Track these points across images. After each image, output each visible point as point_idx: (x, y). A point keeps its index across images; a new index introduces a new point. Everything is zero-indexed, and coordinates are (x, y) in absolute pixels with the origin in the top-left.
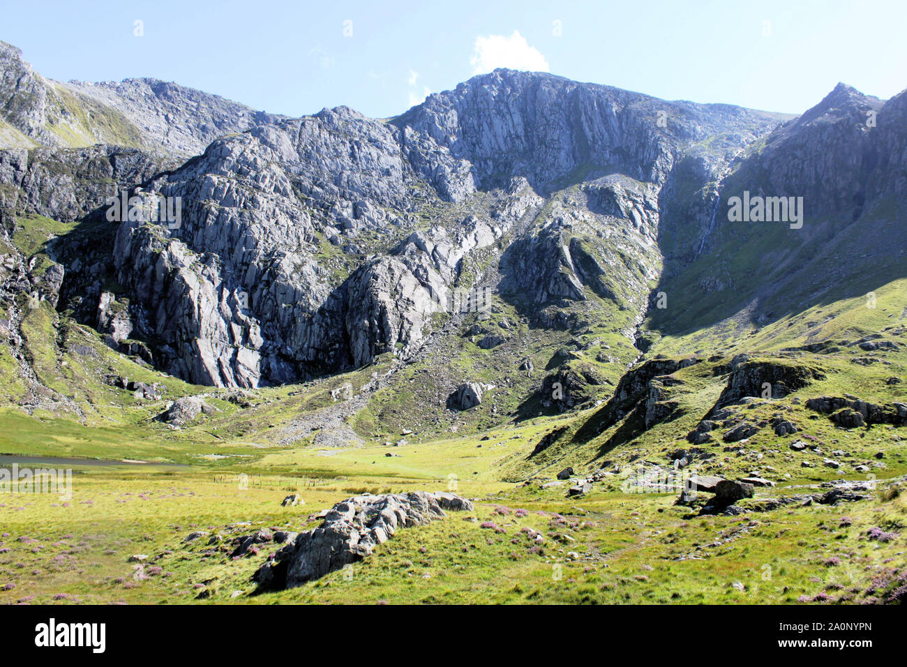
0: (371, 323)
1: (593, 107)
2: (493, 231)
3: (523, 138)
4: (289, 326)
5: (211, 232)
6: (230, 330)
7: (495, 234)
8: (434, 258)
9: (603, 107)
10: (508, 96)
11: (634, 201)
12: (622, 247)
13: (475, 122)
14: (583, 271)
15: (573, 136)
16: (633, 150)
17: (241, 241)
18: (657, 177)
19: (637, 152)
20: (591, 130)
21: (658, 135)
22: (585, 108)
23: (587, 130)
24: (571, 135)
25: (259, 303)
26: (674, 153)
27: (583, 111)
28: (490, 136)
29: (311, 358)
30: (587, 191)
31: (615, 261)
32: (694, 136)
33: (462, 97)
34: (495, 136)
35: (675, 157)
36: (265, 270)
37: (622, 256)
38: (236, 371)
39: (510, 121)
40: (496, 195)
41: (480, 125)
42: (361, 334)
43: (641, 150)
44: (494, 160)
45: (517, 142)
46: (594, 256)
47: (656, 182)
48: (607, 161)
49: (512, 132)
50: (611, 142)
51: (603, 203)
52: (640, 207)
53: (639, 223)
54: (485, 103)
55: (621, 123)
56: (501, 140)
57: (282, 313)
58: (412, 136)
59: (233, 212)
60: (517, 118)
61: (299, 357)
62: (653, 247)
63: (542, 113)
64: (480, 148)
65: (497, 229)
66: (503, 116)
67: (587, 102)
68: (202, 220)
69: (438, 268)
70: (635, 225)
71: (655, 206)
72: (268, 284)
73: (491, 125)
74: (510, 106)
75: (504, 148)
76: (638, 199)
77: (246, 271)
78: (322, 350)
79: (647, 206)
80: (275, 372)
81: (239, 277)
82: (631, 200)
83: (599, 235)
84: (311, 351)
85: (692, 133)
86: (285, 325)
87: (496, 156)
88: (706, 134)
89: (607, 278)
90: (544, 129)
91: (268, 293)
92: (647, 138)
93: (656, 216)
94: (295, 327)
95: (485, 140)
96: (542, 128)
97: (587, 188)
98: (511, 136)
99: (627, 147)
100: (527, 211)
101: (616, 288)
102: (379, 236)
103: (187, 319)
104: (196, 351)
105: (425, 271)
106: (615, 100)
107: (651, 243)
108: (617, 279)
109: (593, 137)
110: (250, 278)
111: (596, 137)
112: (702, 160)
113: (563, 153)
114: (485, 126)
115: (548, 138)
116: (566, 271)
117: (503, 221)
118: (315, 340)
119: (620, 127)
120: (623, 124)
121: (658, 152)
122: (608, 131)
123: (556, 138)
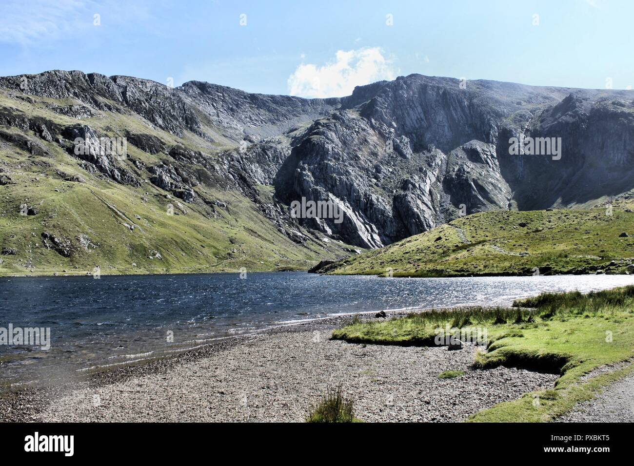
0: (416, 220)
1: (455, 103)
2: (433, 174)
3: (425, 120)
4: (384, 224)
5: (340, 188)
6: (365, 227)
7: (434, 175)
8: (421, 190)
9: (460, 102)
10: (412, 97)
11: (487, 155)
12: (490, 179)
13: (401, 113)
14: (481, 193)
15: (449, 118)
16: (478, 125)
17: (352, 191)
18: (493, 140)
19: (480, 126)
20: (456, 115)
21: (489, 117)
22: (452, 103)
23: (454, 115)
24: (447, 117)
25: (370, 215)
26: (497, 126)
27: (450, 104)
28: (410, 120)
29: (395, 235)
30: (463, 149)
31: (491, 187)
32: (504, 115)
33: (390, 98)
34: (411, 120)
35: (498, 128)
36: (367, 202)
37: (492, 184)
38: (375, 243)
39: (417, 111)
40: (424, 154)
41: (403, 114)
42: (413, 225)
43: (482, 126)
44: (416, 134)
45: (423, 123)
46: (484, 186)
47: (492, 143)
48: (467, 131)
49: (419, 117)
50: (467, 121)
51: (474, 156)
52: (490, 157)
53: (491, 164)
54: (402, 101)
55: (470, 111)
56: (415, 121)
57: (380, 219)
58: (375, 124)
59: (344, 178)
60: (419, 109)
61: (391, 235)
62: (500, 177)
63: (431, 106)
64: (406, 127)
65: (434, 173)
66: (413, 109)
67: (452, 100)
68: (334, 183)
69: (423, 194)
70: (490, 167)
71: (495, 156)
72: (371, 208)
73: (408, 113)
74: (415, 103)
75: (417, 126)
76: (488, 153)
77: (359, 203)
78: (398, 231)
79: (492, 156)
80: (386, 241)
81: (357, 206)
82: (485, 154)
83: (481, 175)
84: (395, 232)
85: (503, 114)
86: (382, 223)
87: (415, 131)
88: (509, 114)
89: (491, 195)
90: (434, 115)
91: (372, 212)
92: (484, 119)
93: (497, 161)
94: (387, 224)
95: (407, 123)
96: (433, 115)
97: (463, 148)
98: (418, 119)
99: (475, 124)
100: (442, 162)
101: (495, 199)
102: (392, 180)
103: (350, 225)
104: (359, 236)
105: (421, 197)
106: (465, 98)
107: (498, 175)
108: (495, 195)
109: (458, 118)
110: (362, 206)
111: (460, 118)
112: (512, 131)
113: (446, 127)
114: (406, 115)
115: (437, 120)
116: (476, 194)
117: (434, 168)
118: (395, 228)
119: (470, 113)
120: (471, 112)
121: (491, 127)
122: (464, 115)
123: (441, 120)
